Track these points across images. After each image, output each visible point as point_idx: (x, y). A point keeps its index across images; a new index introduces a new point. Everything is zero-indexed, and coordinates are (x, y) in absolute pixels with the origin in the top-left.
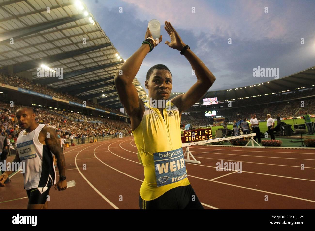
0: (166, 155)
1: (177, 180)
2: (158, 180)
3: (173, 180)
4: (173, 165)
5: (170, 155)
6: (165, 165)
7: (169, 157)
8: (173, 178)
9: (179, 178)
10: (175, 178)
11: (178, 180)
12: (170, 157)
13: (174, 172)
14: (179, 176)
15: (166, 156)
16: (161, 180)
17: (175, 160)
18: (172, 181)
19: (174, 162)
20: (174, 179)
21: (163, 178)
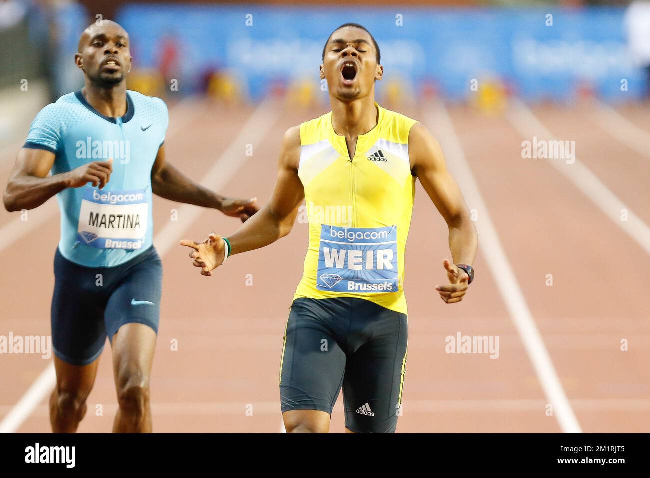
0: (343, 235)
1: (362, 289)
2: (320, 277)
3: (352, 287)
4: (356, 257)
5: (351, 235)
6: (339, 252)
7: (349, 240)
8: (354, 283)
9: (367, 287)
10: (357, 285)
11: (365, 289)
12: (351, 239)
13: (357, 272)
14: (367, 283)
15: (343, 237)
16: (326, 279)
17: (363, 248)
18: (350, 289)
19: (360, 253)
20: (355, 285)
21: (331, 276)
